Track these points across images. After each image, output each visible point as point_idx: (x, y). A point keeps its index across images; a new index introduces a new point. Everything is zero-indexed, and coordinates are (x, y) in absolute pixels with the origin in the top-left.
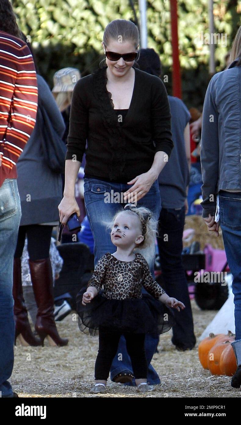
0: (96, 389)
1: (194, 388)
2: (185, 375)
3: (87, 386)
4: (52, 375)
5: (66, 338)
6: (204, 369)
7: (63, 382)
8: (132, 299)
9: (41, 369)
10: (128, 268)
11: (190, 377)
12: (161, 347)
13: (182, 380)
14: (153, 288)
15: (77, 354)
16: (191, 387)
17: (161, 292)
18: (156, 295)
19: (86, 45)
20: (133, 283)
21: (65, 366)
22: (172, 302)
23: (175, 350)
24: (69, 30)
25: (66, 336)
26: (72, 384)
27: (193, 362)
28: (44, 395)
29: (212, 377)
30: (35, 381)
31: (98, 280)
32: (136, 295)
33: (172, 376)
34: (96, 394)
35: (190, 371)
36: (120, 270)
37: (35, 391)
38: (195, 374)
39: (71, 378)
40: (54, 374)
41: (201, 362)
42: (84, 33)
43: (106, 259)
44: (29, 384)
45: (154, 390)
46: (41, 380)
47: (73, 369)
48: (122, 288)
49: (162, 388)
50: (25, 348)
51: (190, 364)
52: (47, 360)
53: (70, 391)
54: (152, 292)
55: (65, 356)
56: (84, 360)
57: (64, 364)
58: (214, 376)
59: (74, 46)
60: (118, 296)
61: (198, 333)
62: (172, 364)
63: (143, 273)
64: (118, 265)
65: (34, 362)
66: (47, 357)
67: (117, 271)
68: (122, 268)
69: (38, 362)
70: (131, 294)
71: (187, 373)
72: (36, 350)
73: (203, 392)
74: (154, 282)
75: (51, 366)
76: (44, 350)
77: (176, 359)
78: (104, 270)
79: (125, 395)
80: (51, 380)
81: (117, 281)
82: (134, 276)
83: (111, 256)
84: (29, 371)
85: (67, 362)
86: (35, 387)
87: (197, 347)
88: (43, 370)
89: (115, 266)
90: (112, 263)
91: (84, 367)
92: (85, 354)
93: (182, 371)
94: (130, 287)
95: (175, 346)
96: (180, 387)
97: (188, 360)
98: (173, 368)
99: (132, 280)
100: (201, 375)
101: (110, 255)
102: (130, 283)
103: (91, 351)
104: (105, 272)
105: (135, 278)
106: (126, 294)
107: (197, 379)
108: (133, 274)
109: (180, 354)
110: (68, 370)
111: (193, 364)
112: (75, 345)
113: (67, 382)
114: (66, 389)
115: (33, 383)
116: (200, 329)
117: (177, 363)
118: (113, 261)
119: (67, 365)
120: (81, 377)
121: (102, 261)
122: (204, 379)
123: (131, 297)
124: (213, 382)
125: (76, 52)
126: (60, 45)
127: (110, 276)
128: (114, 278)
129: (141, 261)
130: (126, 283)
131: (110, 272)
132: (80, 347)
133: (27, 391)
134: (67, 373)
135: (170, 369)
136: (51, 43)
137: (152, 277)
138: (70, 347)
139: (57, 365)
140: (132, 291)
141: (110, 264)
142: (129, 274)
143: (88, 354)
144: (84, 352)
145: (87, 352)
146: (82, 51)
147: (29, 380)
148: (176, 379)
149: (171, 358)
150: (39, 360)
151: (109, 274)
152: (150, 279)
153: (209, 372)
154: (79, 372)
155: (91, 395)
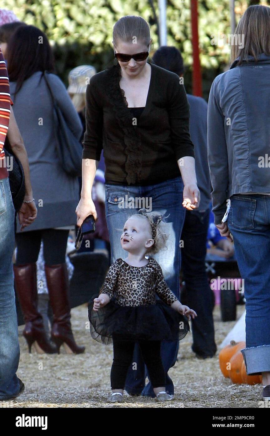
0: (113, 398)
1: (215, 397)
2: (206, 384)
3: (105, 395)
4: (68, 384)
5: (82, 346)
6: (224, 378)
7: (80, 391)
8: (146, 305)
9: (57, 377)
10: (140, 274)
11: (210, 385)
12: (180, 354)
13: (202, 389)
14: (165, 295)
15: (94, 362)
16: (211, 397)
17: (173, 299)
18: (168, 302)
19: (103, 44)
20: (146, 289)
21: (81, 375)
22: (184, 310)
23: (195, 357)
24: (86, 28)
25: (83, 344)
26: (89, 393)
27: (213, 370)
28: (60, 405)
29: (233, 386)
30: (51, 390)
31: (110, 286)
32: (150, 301)
33: (192, 384)
34: (114, 403)
35: (211, 380)
36: (132, 276)
37: (51, 400)
38: (215, 383)
39: (88, 387)
40: (70, 382)
41: (222, 371)
42: (101, 31)
43: (117, 265)
44: (45, 392)
45: (174, 400)
46: (56, 389)
47: (90, 378)
48: (135, 294)
49: (182, 397)
50: (40, 356)
51: (210, 373)
52: (63, 367)
53: (87, 400)
54: (165, 298)
55: (82, 363)
56: (101, 368)
57: (80, 372)
58: (235, 385)
59: (91, 44)
60: (131, 302)
61: (219, 341)
62: (191, 372)
63: (156, 279)
64: (130, 271)
65: (50, 371)
66: (63, 365)
67: (129, 277)
68: (134, 274)
69: (53, 370)
70: (145, 300)
71: (207, 381)
72: (51, 357)
73: (224, 402)
74: (167, 289)
75: (67, 374)
76: (60, 358)
77: (196, 367)
78: (116, 276)
79: (143, 405)
80: (67, 389)
81: (130, 287)
82: (146, 281)
83: (123, 262)
84: (45, 379)
85: (83, 370)
86: (50, 396)
87: (218, 355)
88: (59, 379)
89: (127, 272)
90: (123, 269)
91: (102, 375)
92: (103, 362)
93: (202, 380)
94: (143, 293)
95: (194, 354)
96: (200, 396)
97: (208, 369)
98: (193, 376)
99: (145, 286)
100: (222, 384)
101: (121, 261)
102: (143, 289)
103: (108, 358)
104: (117, 277)
105: (148, 283)
106: (139, 300)
107: (218, 388)
108: (145, 280)
109: (200, 362)
110: (85, 378)
111: (214, 372)
112: (92, 353)
113: (84, 390)
114: (83, 398)
115: (48, 392)
116: (220, 337)
117: (197, 371)
118: (125, 267)
119: (84, 373)
120: (98, 386)
121: (113, 266)
122: (225, 388)
123: (144, 303)
124: (234, 391)
125: (93, 51)
126: (77, 43)
127: (122, 282)
128: (126, 284)
129: (154, 266)
130: (139, 289)
131: (122, 278)
132: (97, 355)
133: (43, 401)
134: (84, 382)
135: (189, 377)
136: (67, 42)
137: (164, 283)
138: (87, 354)
139: (74, 374)
140: (146, 297)
141: (121, 270)
142: (141, 279)
143: (105, 362)
144: (102, 360)
145: (104, 360)
146: (99, 50)
147: (44, 389)
148: (196, 387)
149: (191, 366)
150: (55, 368)
151: (121, 280)
152: (162, 285)
153: (230, 381)
154: (97, 380)
155: (109, 405)
